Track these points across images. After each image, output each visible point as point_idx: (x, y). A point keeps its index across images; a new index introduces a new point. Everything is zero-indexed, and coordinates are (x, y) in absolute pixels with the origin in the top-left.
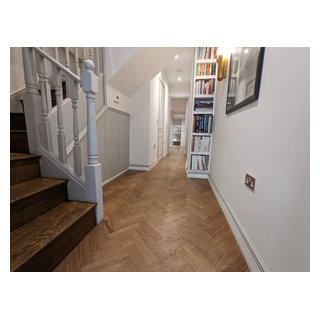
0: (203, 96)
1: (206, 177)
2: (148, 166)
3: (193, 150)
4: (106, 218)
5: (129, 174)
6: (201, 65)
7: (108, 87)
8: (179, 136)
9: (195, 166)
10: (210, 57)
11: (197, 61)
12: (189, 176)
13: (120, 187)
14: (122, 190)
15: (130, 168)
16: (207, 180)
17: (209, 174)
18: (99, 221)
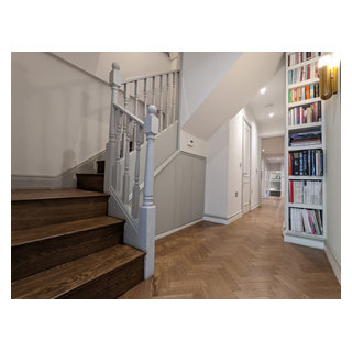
0: (302, 126)
1: (321, 245)
2: (226, 219)
3: (291, 200)
4: (157, 275)
5: (202, 225)
6: (296, 89)
7: (181, 132)
8: (278, 184)
9: (297, 225)
10: (308, 78)
11: (289, 87)
12: (287, 239)
13: (187, 239)
14: (188, 244)
15: (205, 218)
16: (322, 251)
17: (325, 242)
18: (147, 275)
